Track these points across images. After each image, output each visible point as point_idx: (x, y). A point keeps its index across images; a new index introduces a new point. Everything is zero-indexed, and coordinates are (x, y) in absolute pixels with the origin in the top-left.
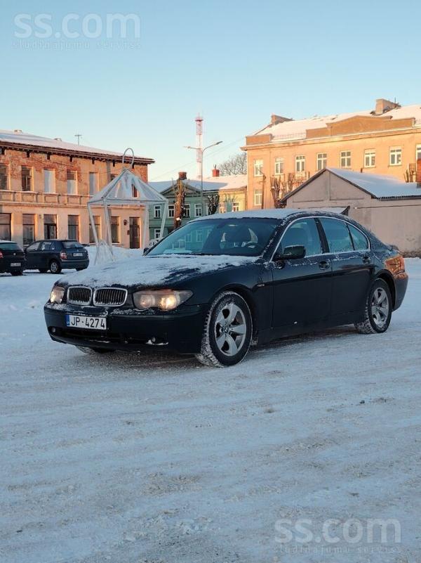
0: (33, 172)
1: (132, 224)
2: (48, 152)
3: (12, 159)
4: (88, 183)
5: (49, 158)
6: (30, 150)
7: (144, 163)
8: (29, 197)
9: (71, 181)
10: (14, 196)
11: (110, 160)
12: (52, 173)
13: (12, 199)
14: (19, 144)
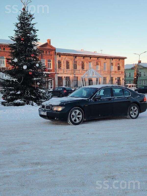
0: (85, 63)
1: (118, 79)
2: (90, 57)
3: (79, 59)
4: (103, 66)
5: (90, 59)
6: (84, 56)
7: (123, 59)
8: (84, 71)
9: (98, 66)
10: (79, 72)
11: (111, 58)
12: (92, 63)
13: (78, 72)
14: (81, 55)
